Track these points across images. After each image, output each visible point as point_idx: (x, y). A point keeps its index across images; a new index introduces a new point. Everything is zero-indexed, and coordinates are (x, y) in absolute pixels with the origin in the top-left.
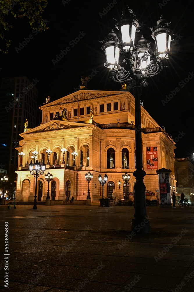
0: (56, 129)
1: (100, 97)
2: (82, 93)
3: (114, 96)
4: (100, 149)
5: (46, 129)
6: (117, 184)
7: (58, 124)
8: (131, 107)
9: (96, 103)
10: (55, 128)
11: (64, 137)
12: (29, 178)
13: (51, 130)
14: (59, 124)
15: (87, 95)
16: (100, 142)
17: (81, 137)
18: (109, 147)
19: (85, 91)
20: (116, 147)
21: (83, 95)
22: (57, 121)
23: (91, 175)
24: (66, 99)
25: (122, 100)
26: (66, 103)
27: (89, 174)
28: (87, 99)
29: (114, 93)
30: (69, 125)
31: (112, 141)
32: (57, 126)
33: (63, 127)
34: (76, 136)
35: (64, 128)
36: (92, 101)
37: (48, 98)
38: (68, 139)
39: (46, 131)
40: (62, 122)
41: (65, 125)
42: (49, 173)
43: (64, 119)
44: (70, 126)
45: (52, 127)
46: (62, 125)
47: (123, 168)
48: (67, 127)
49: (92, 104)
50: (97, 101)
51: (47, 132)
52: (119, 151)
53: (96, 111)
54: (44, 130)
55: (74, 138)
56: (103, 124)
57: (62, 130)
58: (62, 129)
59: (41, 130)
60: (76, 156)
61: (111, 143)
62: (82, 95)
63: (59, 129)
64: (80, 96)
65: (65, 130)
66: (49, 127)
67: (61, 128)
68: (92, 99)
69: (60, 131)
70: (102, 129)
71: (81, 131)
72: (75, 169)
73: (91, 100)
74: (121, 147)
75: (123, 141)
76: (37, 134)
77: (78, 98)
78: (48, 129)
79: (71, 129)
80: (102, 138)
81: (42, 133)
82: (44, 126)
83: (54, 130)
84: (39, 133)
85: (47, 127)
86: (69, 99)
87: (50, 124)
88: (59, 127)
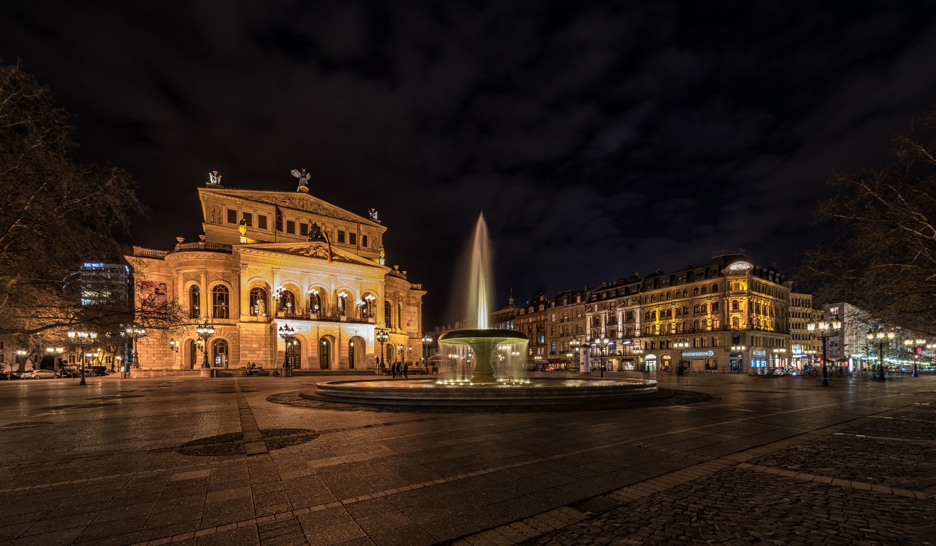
0: (323, 258)
1: (341, 219)
2: (305, 199)
3: (362, 225)
5: (301, 252)
9: (333, 226)
10: (321, 254)
11: (335, 274)
13: (312, 256)
15: (315, 207)
19: (313, 199)
24: (276, 196)
25: (370, 234)
28: (317, 214)
29: (360, 221)
30: (348, 257)
32: (325, 253)
33: (336, 258)
35: (339, 261)
36: (325, 219)
38: (342, 278)
39: (302, 255)
41: (339, 256)
44: (350, 259)
45: (314, 251)
46: (333, 254)
48: (345, 260)
50: (335, 222)
51: (304, 258)
55: (353, 279)
57: (335, 263)
58: (334, 260)
59: (288, 249)
62: (305, 202)
65: (342, 264)
66: (307, 250)
73: (323, 217)
76: (274, 254)
77: (297, 203)
78: (305, 253)
79: (352, 265)
81: (293, 257)
82: (296, 246)
83: (318, 257)
84: (286, 256)
85: (302, 249)
86: (276, 199)
87: (311, 246)
88: (328, 256)
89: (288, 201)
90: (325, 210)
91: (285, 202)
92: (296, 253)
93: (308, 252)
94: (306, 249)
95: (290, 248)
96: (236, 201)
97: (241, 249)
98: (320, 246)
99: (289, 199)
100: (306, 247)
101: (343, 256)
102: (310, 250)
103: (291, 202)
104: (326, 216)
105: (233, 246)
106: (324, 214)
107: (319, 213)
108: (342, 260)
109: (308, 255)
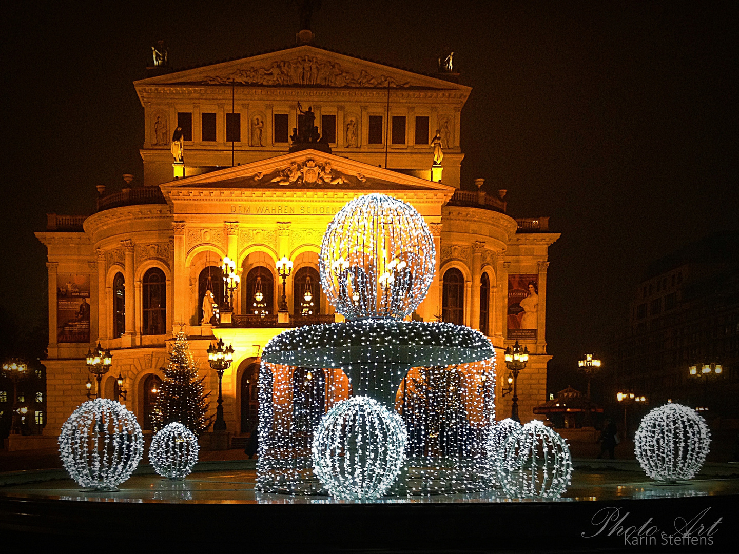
0: (315, 186)
1: (375, 88)
3: (421, 94)
5: (275, 180)
7: (323, 169)
9: (357, 109)
10: (311, 178)
13: (294, 186)
14: (328, 170)
15: (325, 72)
21: (314, 66)
25: (440, 112)
26: (247, 85)
28: (328, 87)
31: (459, 249)
32: (319, 173)
33: (341, 182)
35: (346, 187)
36: (343, 95)
39: (277, 186)
40: (335, 162)
41: (347, 177)
44: (368, 180)
45: (299, 174)
46: (336, 174)
48: (354, 184)
49: (341, 108)
50: (362, 99)
51: (279, 192)
57: (341, 194)
58: (338, 187)
59: (252, 178)
61: (455, 254)
62: (307, 65)
63: (326, 186)
64: (300, 70)
65: (350, 193)
67: (335, 183)
69: (330, 193)
73: (342, 91)
77: (292, 73)
81: (258, 193)
82: (265, 167)
83: (306, 186)
84: (247, 193)
85: (276, 173)
86: (256, 71)
87: (292, 163)
88: (326, 180)
89: (276, 71)
90: (344, 74)
91: (271, 74)
92: (265, 183)
93: (288, 177)
94: (283, 171)
95: (256, 175)
96: (190, 93)
97: (174, 192)
98: (309, 160)
99: (279, 66)
100: (283, 167)
101: (355, 174)
102: (291, 172)
103: (282, 73)
104: (347, 87)
105: (160, 186)
106: (343, 85)
107: (333, 85)
108: (352, 185)
109: (287, 184)
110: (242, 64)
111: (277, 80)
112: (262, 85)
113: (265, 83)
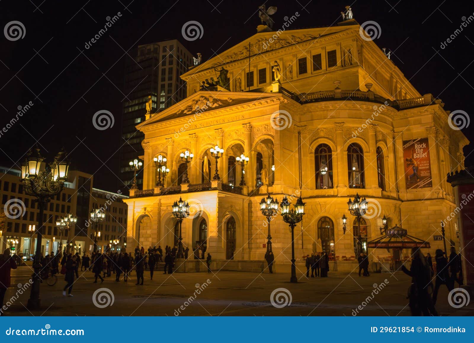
2: (260, 40)
3: (327, 38)
4: (300, 149)
5: (185, 112)
6: (338, 224)
7: (208, 100)
8: (365, 58)
9: (290, 57)
11: (221, 126)
12: (149, 212)
13: (193, 113)
14: (211, 100)
16: (299, 133)
17: (257, 124)
18: (318, 142)
19: (267, 35)
20: (334, 143)
21: (264, 42)
22: (207, 94)
23: (272, 202)
24: (229, 54)
25: (343, 45)
26: (231, 62)
27: (269, 201)
30: (231, 99)
31: (324, 130)
33: (217, 105)
34: (246, 121)
35: (220, 107)
36: (282, 52)
37: (197, 58)
38: (229, 129)
39: (186, 115)
40: (215, 95)
41: (221, 101)
42: (181, 201)
43: (219, 88)
46: (215, 101)
47: (351, 187)
48: (225, 104)
49: (281, 59)
51: (187, 119)
52: (342, 150)
53: (291, 72)
54: (182, 115)
55: (241, 126)
56: (304, 94)
57: (217, 111)
58: (216, 108)
59: (176, 114)
60: (245, 163)
61: (322, 134)
62: (260, 43)
63: (210, 109)
64: (257, 47)
65: (222, 110)
66: (190, 108)
67: (214, 106)
68: (282, 48)
69: (212, 112)
70: (302, 103)
71: (256, 110)
72: (245, 191)
73: (280, 51)
74: (346, 141)
75: (350, 128)
76: (168, 123)
78: (188, 111)
79: (234, 108)
80: (302, 124)
81: (177, 121)
85: (187, 108)
86: (236, 54)
87: (192, 101)
88: (210, 106)
93: (192, 108)
98: (201, 97)
100: (190, 104)
101: (226, 99)
106: (280, 47)
107: (274, 49)
108: (224, 105)
109: (190, 112)
110: (227, 53)
111: (246, 55)
112: (238, 60)
113: (239, 59)
